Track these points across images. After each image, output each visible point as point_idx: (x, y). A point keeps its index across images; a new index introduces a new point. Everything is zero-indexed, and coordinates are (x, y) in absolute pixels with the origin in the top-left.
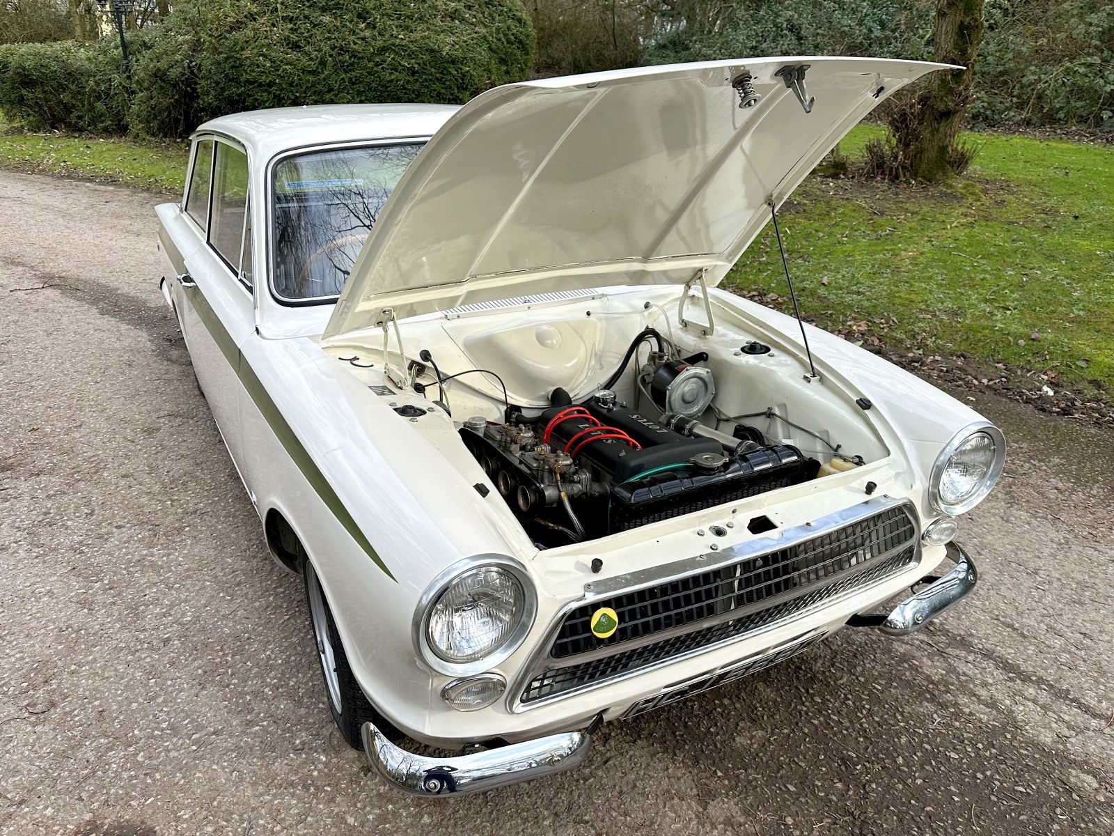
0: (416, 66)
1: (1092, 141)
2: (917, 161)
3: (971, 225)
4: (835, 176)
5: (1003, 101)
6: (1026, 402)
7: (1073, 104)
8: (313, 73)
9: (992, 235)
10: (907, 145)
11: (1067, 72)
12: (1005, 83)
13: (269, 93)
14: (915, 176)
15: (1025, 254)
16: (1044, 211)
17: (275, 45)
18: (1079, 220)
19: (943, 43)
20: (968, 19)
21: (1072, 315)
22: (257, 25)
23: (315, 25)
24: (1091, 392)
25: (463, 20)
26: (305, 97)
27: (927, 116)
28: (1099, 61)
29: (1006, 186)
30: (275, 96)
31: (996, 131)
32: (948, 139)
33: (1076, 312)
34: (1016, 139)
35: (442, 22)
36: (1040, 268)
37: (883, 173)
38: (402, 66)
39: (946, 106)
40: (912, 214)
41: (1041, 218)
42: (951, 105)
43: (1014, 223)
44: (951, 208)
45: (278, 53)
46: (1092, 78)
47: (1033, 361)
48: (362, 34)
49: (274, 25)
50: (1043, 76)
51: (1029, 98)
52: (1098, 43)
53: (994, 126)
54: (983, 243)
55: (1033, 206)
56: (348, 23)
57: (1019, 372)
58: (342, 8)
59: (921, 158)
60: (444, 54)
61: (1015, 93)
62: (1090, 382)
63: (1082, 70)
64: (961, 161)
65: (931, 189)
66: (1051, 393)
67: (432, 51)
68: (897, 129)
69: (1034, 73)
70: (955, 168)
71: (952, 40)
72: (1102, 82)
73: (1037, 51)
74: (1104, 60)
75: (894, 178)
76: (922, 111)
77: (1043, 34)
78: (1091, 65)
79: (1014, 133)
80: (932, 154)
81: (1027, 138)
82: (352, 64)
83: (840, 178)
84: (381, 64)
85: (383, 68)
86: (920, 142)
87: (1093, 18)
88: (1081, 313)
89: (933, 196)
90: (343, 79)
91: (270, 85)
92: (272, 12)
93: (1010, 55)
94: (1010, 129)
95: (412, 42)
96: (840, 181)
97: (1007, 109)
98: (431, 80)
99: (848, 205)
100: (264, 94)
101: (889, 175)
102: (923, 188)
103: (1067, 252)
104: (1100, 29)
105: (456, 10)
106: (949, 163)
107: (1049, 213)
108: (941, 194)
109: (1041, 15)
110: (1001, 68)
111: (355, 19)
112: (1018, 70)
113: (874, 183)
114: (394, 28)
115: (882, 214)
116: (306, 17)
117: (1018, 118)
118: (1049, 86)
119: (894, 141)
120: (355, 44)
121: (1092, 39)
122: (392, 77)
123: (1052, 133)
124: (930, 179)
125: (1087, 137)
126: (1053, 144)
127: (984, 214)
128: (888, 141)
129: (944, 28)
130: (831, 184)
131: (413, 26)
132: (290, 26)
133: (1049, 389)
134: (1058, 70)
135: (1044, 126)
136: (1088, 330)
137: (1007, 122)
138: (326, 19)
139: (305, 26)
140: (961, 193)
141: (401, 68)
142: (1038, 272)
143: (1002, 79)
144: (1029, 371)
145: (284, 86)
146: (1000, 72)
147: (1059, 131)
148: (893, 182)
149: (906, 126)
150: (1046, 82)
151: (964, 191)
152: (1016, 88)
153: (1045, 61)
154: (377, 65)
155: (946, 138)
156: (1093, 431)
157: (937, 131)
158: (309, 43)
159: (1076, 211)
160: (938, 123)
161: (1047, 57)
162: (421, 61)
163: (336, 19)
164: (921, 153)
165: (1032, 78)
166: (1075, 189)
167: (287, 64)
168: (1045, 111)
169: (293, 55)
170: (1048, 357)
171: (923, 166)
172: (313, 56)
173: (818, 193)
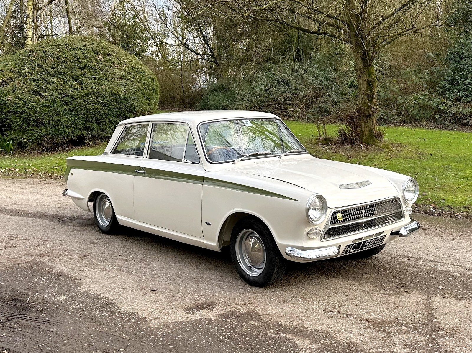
0: (106, 101)
1: (434, 128)
2: (361, 136)
3: (390, 159)
4: (327, 144)
5: (391, 112)
6: (426, 214)
7: (422, 112)
8: (48, 106)
9: (399, 163)
10: (356, 130)
11: (415, 98)
12: (389, 104)
13: (20, 117)
14: (362, 142)
15: (414, 168)
16: (418, 153)
17: (26, 93)
18: (432, 156)
19: (362, 88)
20: (370, 79)
21: (436, 187)
22: (15, 83)
23: (49, 83)
24: (448, 209)
25: (128, 79)
26: (42, 119)
27: (361, 117)
28: (428, 93)
29: (400, 145)
30: (24, 118)
31: (391, 126)
32: (372, 126)
33: (437, 186)
34: (401, 128)
35: (118, 80)
36: (421, 173)
37: (347, 142)
38: (99, 102)
39: (369, 113)
40: (365, 156)
41: (417, 156)
42: (370, 112)
43: (407, 158)
44: (380, 154)
45: (28, 97)
46: (427, 101)
47: (425, 202)
48: (76, 87)
49: (24, 83)
50: (405, 100)
51: (402, 110)
52: (426, 86)
53: (389, 123)
54: (397, 165)
55: (413, 152)
56: (68, 82)
57: (421, 206)
58: (63, 75)
59: (362, 134)
60: (121, 96)
61: (395, 108)
62: (447, 206)
63: (422, 97)
64: (380, 136)
65: (370, 147)
66: (434, 211)
67: (115, 94)
68: (350, 123)
69: (401, 99)
70: (378, 138)
71: (365, 87)
72: (432, 102)
73: (400, 89)
74: (430, 93)
75: (353, 144)
76: (359, 115)
77: (402, 82)
78: (425, 95)
79: (399, 126)
80: (367, 133)
81: (405, 128)
82: (70, 102)
83: (329, 145)
84: (87, 101)
85: (88, 103)
86: (361, 128)
87: (421, 75)
88: (439, 186)
89: (371, 150)
90: (65, 109)
91: (22, 113)
92: (23, 77)
93: (389, 92)
94: (396, 125)
95: (103, 90)
96: (330, 146)
97: (393, 115)
98: (114, 108)
99: (337, 155)
100: (18, 118)
101: (351, 143)
102: (366, 147)
103: (430, 167)
104: (425, 80)
105: (124, 75)
106: (375, 136)
107: (420, 154)
108: (374, 149)
109: (398, 74)
110: (386, 98)
111: (71, 80)
112: (394, 98)
113: (345, 146)
114: (93, 84)
115: (353, 157)
116: (43, 79)
117: (399, 119)
118: (409, 104)
119: (350, 128)
120: (72, 92)
121: (423, 84)
122: (94, 107)
123: (416, 126)
124: (368, 144)
125: (432, 127)
126: (418, 130)
127: (394, 155)
128: (347, 128)
129: (361, 82)
130: (326, 147)
131: (103, 83)
132: (34, 83)
133: (433, 210)
134: (411, 98)
135: (412, 123)
136: (443, 191)
137: (394, 122)
138: (55, 80)
139: (42, 84)
140: (383, 148)
141: (98, 103)
142: (421, 174)
143: (388, 102)
144: (425, 205)
145: (31, 113)
146: (386, 99)
147: (419, 125)
148: (353, 145)
149: (354, 121)
150: (407, 103)
151: (384, 147)
152: (395, 106)
153: (405, 94)
154: (85, 101)
155: (371, 126)
156: (450, 219)
157: (367, 123)
158: (45, 92)
159: (431, 153)
160: (367, 120)
161: (406, 92)
162: (109, 99)
163: (60, 80)
164: (362, 132)
165: (401, 101)
166: (429, 145)
167: (33, 102)
168: (410, 116)
169: (37, 98)
170: (430, 200)
171: (364, 138)
172: (48, 98)
173: (322, 151)
